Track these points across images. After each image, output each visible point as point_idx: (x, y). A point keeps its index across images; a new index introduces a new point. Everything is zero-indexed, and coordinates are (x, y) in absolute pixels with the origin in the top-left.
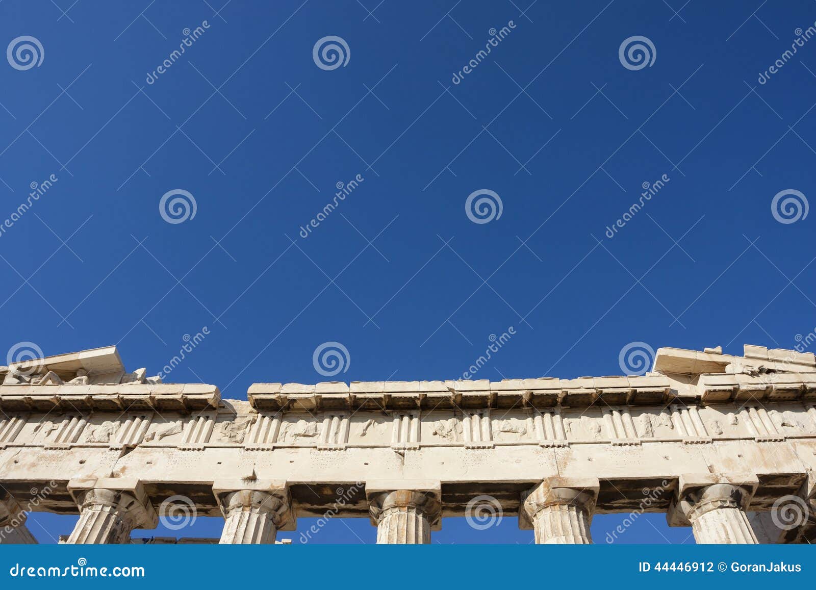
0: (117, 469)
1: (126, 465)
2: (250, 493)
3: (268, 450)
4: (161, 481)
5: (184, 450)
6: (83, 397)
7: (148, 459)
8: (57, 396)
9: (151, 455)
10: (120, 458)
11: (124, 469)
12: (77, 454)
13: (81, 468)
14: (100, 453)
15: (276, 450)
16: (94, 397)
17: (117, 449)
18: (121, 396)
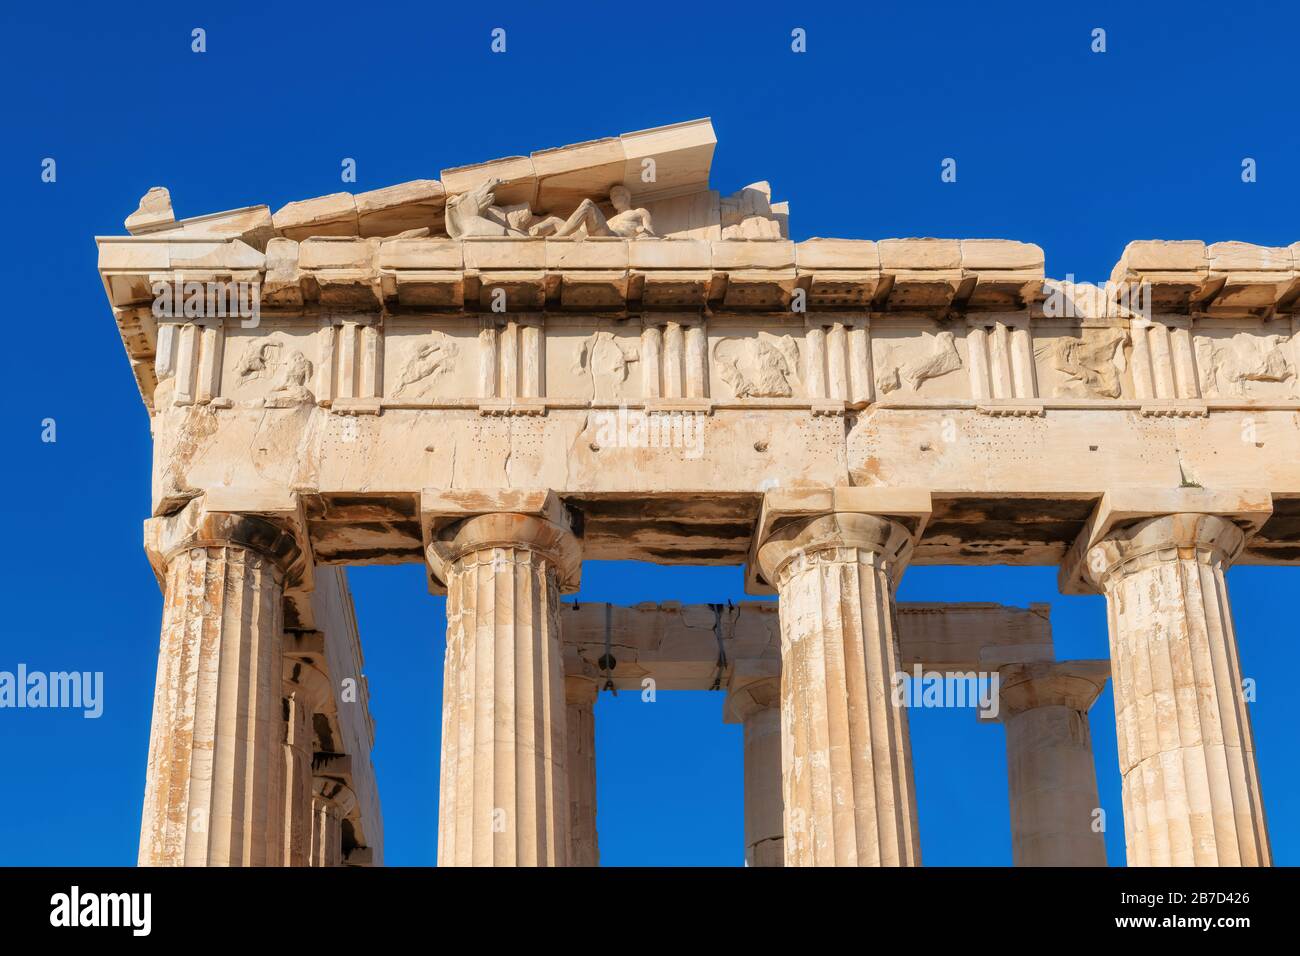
0: (856, 464)
1: (876, 455)
2: (1198, 520)
3: (1197, 415)
4: (977, 493)
5: (997, 414)
6: (706, 277)
7: (920, 439)
8: (632, 271)
9: (922, 429)
10: (846, 435)
11: (873, 465)
12: (737, 427)
13: (770, 462)
14: (794, 425)
15: (1213, 415)
16: (733, 276)
17: (831, 414)
18: (803, 273)
